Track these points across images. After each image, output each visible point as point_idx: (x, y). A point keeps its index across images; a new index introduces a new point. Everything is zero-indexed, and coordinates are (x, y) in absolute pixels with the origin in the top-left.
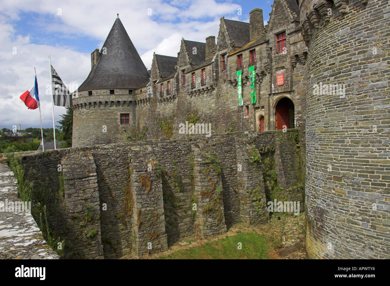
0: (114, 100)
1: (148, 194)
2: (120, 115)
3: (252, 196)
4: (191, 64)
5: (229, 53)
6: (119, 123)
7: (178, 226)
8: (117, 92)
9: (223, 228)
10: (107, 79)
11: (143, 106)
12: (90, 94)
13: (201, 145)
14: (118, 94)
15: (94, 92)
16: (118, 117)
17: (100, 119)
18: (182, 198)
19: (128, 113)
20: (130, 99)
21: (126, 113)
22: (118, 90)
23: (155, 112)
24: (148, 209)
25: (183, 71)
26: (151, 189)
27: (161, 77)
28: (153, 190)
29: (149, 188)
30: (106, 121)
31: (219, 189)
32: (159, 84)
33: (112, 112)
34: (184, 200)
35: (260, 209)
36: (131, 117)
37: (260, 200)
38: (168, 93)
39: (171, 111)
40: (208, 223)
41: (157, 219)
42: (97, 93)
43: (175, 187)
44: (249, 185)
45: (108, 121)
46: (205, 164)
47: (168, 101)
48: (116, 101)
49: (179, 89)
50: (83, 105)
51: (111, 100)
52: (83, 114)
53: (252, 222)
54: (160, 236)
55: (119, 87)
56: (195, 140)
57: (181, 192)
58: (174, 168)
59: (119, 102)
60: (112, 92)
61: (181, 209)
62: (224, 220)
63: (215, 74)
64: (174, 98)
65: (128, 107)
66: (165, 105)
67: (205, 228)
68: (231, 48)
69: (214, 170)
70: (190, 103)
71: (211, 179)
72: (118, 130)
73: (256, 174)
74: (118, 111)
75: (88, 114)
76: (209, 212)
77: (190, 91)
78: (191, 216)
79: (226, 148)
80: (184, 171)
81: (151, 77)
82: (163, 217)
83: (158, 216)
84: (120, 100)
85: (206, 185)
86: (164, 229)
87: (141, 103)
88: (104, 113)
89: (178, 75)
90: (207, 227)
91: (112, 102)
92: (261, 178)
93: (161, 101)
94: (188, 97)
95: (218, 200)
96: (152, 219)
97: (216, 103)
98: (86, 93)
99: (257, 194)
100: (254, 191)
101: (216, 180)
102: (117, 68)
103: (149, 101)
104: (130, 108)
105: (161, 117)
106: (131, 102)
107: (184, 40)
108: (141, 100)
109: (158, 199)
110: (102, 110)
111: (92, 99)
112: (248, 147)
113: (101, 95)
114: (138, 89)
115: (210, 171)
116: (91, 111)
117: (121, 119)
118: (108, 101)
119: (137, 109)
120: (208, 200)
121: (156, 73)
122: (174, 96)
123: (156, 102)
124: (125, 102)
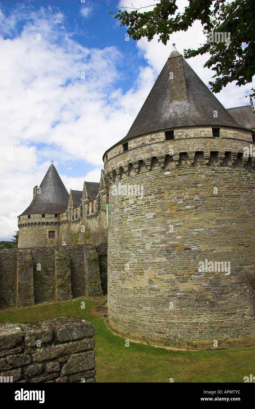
0: (44, 222)
1: (25, 274)
2: (48, 232)
3: (91, 279)
4: (88, 198)
5: (104, 192)
6: (48, 238)
7: (44, 294)
8: (47, 216)
9: (70, 296)
10: (41, 207)
11: (64, 225)
12: (29, 217)
13: (60, 250)
14: (47, 217)
15: (31, 216)
16: (47, 233)
17: (35, 235)
18: (47, 279)
19: (54, 230)
20: (56, 221)
21: (53, 230)
22: (48, 215)
23: (70, 230)
24: (25, 282)
25: (84, 202)
26: (26, 272)
27: (74, 206)
28: (28, 273)
29: (25, 271)
30: (39, 236)
31: (69, 273)
32: (72, 211)
33: (43, 230)
34: (49, 280)
35: (96, 288)
36: (56, 233)
37: (96, 282)
38: (77, 217)
39: (78, 229)
40: (60, 293)
41: (29, 288)
42: (33, 217)
43: (43, 272)
44: (89, 273)
45: (40, 236)
46: (60, 260)
47: (76, 222)
48: (46, 222)
49: (82, 214)
50: (25, 225)
51: (43, 221)
52: (24, 231)
53: (90, 294)
54: (30, 298)
55: (48, 213)
56: (57, 247)
57: (47, 275)
58: (43, 262)
59: (48, 223)
60: (43, 216)
61: (46, 284)
62: (71, 292)
63: (98, 206)
64: (79, 220)
65: (54, 226)
66: (75, 225)
67: (59, 295)
68: (105, 189)
69: (66, 264)
70: (87, 224)
71: (63, 268)
72: (46, 242)
73: (94, 267)
74: (47, 229)
75: (27, 231)
76: (61, 286)
77: (87, 216)
78: (53, 289)
79: (77, 252)
80: (49, 264)
81: (69, 205)
82: (33, 287)
83: (30, 286)
84: (49, 221)
85: (60, 271)
86: (33, 294)
87: (63, 223)
88: (38, 230)
89: (82, 205)
90: (60, 295)
91: (43, 223)
92: (98, 269)
93: (73, 223)
94: (87, 220)
95: (67, 280)
96: (26, 288)
97: (99, 224)
98: (26, 217)
99: (94, 278)
100: (92, 276)
101: (66, 269)
102: (49, 199)
103: (67, 222)
104: (56, 227)
105: (73, 233)
106: (56, 223)
107: (85, 182)
108: (62, 221)
109: (30, 277)
110: (36, 228)
111: (31, 221)
112: (91, 251)
113: (36, 218)
114: (61, 214)
115: (63, 264)
116: (30, 229)
117: (49, 235)
118: (40, 222)
119: (61, 227)
120: (61, 280)
121: (71, 203)
122: (79, 219)
123: (71, 223)
124: (52, 223)
